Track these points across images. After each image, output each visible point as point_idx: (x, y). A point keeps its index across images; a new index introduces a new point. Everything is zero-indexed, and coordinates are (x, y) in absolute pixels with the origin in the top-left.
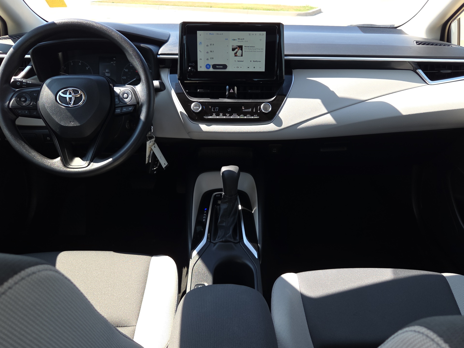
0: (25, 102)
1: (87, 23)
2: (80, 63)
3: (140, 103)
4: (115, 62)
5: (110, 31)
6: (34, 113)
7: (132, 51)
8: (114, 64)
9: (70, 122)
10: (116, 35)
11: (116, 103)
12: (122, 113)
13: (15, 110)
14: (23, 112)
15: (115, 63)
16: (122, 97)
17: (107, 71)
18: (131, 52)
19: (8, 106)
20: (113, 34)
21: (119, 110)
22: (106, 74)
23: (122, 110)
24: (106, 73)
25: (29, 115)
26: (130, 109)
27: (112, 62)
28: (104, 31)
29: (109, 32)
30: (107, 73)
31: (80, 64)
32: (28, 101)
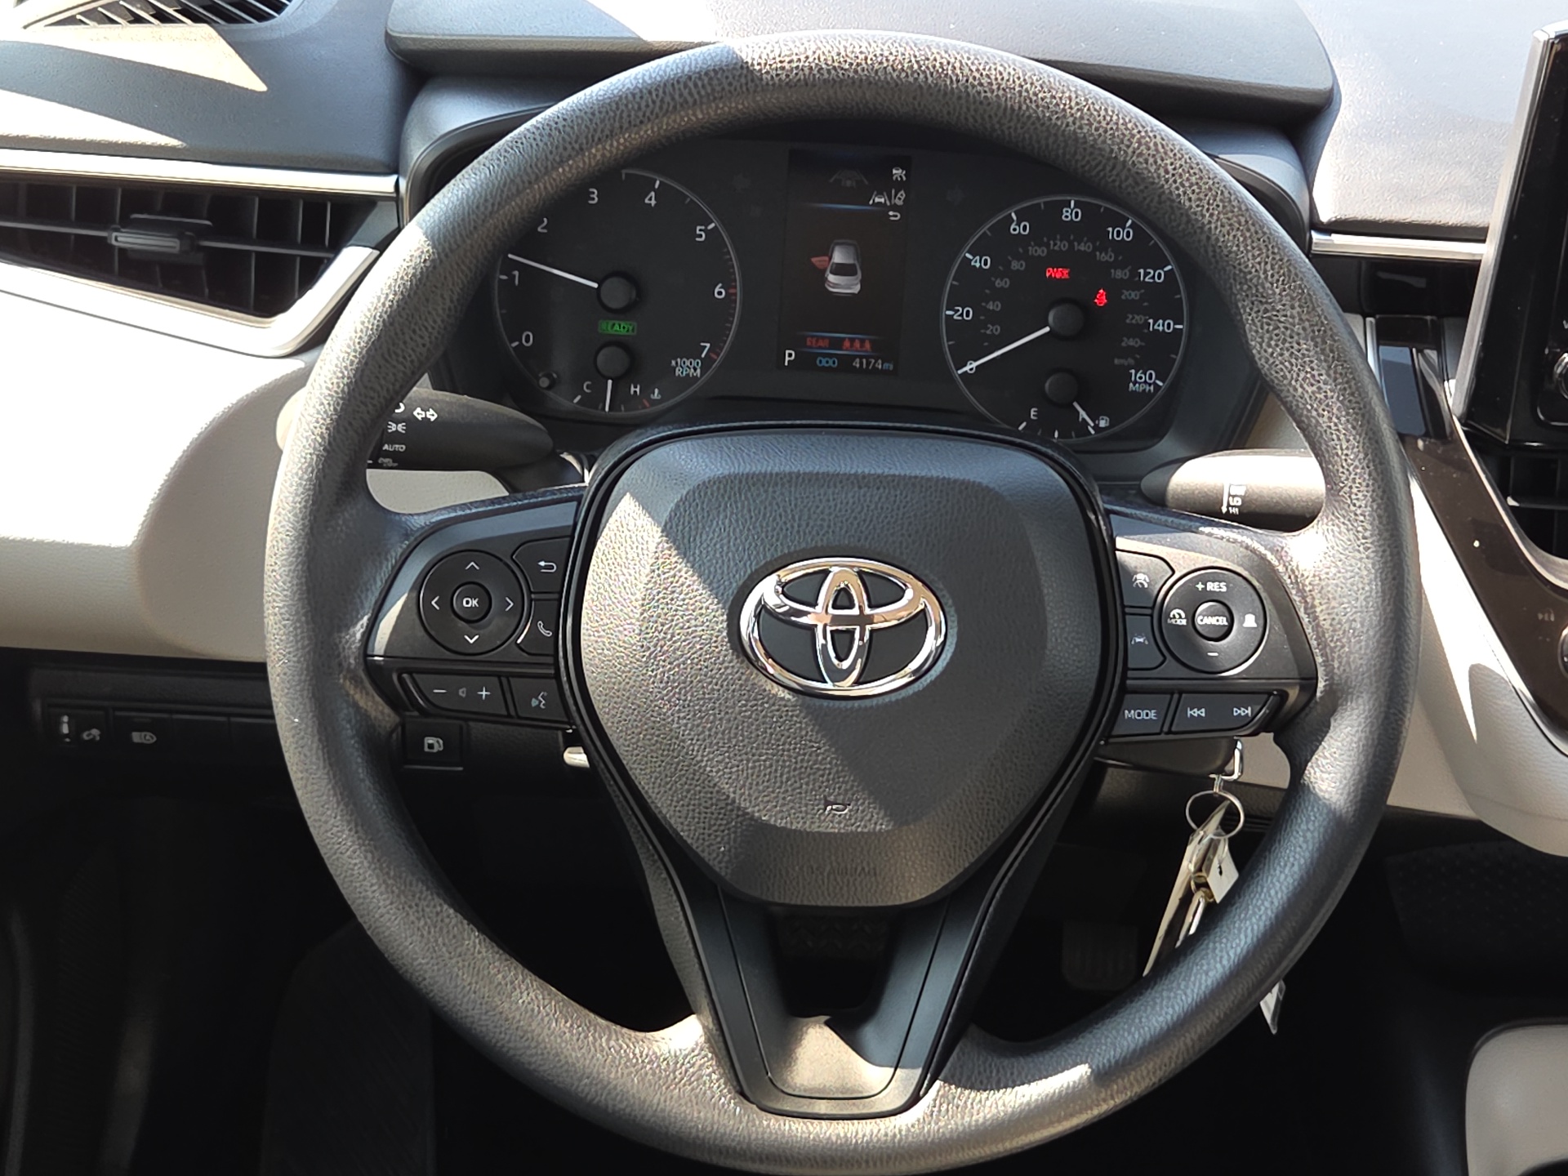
0: (474, 620)
1: (985, 81)
2: (653, 194)
3: (1321, 685)
4: (902, 194)
5: (1149, 149)
6: (534, 703)
7: (1297, 304)
8: (894, 208)
9: (827, 803)
10: (1193, 179)
11: (1130, 665)
12: (1170, 732)
13: (405, 676)
14: (462, 693)
15: (900, 203)
16: (1184, 622)
17: (838, 257)
18: (1293, 307)
19: (359, 648)
20: (1167, 172)
21: (1152, 714)
22: (831, 278)
23: (1171, 713)
24: (832, 273)
25: (504, 712)
26: (1236, 712)
27: (880, 194)
28: (1104, 142)
29: (1141, 154)
30: (840, 270)
31: (653, 202)
32: (502, 613)
